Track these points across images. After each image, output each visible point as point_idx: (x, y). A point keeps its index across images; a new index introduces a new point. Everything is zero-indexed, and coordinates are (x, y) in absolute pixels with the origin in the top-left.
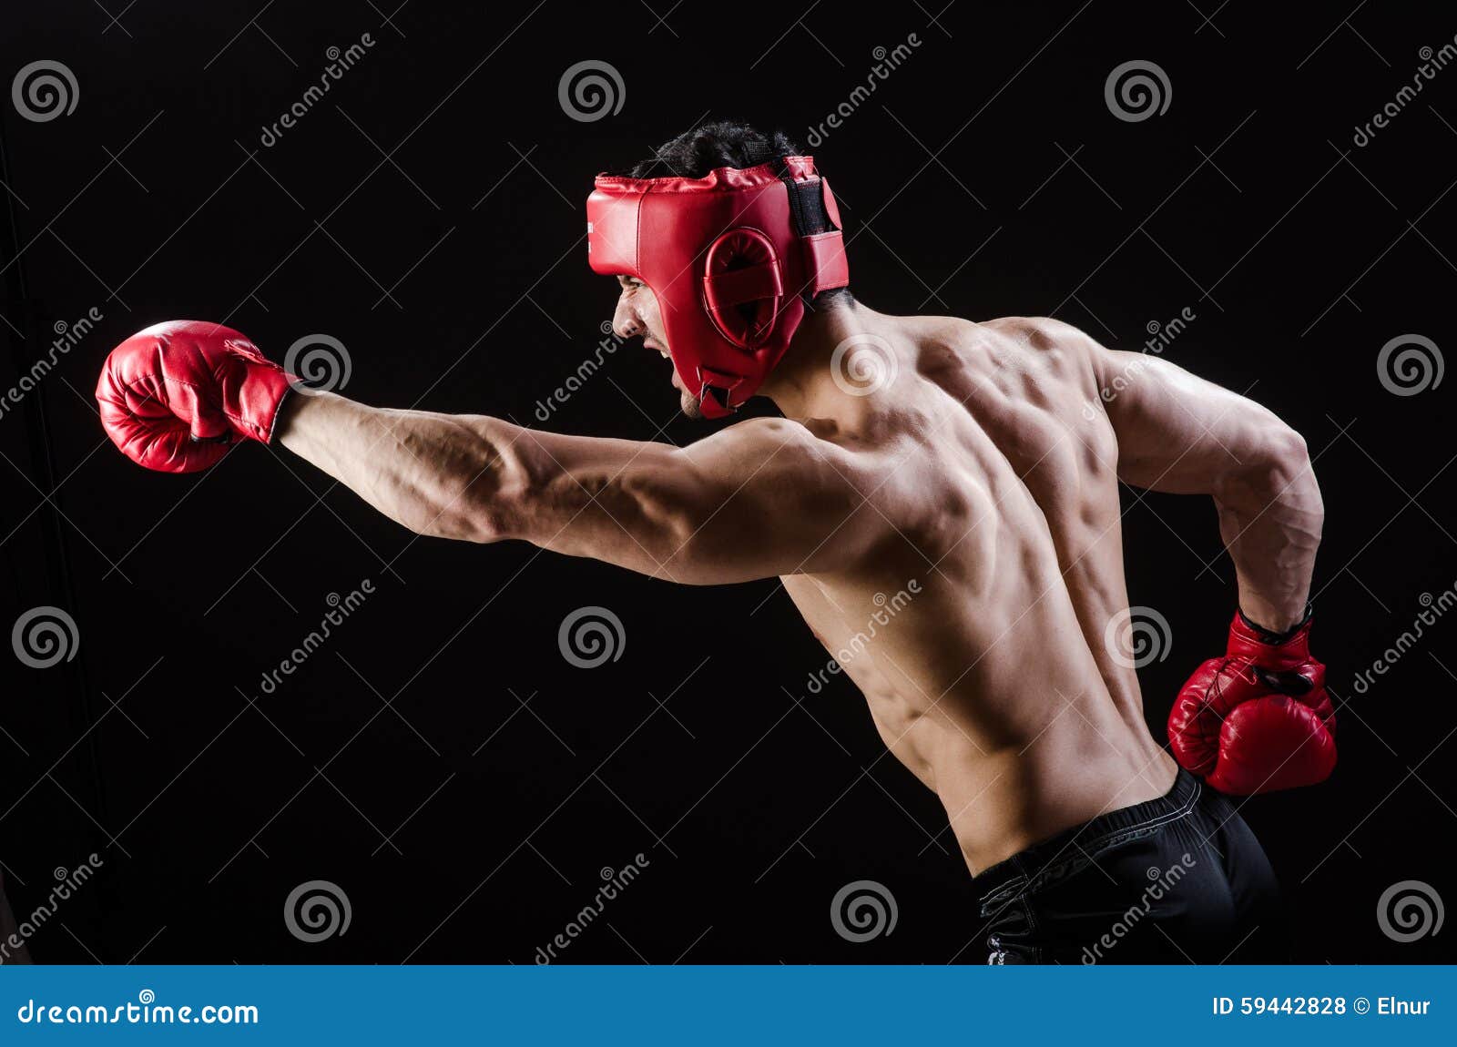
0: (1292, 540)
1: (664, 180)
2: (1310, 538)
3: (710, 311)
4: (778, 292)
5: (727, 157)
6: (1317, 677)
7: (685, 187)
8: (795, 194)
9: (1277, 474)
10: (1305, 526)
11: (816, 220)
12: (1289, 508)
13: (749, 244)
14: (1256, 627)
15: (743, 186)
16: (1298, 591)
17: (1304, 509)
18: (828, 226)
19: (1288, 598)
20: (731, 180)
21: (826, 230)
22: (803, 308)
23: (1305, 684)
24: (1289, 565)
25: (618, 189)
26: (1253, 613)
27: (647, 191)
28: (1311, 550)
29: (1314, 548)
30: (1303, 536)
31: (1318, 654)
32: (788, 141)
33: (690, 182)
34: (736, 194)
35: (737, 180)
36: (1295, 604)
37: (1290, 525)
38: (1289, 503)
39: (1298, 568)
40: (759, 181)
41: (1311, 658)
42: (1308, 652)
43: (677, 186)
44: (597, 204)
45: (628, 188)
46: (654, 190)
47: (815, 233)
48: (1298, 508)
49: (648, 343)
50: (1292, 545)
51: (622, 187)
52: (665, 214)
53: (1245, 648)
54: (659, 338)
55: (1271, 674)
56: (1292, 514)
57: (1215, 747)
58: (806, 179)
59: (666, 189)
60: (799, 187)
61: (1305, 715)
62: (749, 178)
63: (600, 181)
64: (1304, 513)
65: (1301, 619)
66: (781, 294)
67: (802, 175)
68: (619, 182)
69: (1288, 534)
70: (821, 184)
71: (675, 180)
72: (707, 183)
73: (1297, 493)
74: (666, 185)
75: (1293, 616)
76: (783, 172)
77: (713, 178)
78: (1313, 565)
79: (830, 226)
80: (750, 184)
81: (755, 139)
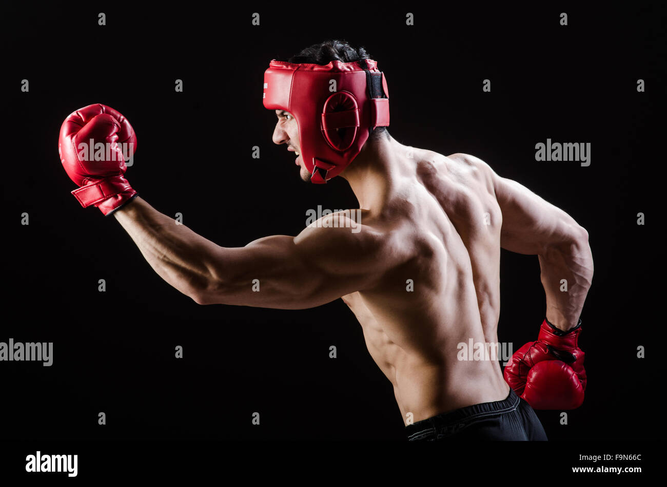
0: (578, 281)
1: (306, 65)
2: (586, 281)
3: (323, 131)
4: (357, 125)
5: (337, 57)
6: (579, 357)
7: (316, 69)
8: (369, 77)
9: (574, 246)
10: (585, 275)
11: (378, 91)
12: (577, 264)
13: (346, 99)
14: (553, 327)
15: (345, 71)
16: (576, 310)
17: (585, 266)
18: (383, 95)
19: (571, 313)
20: (340, 67)
21: (382, 97)
22: (368, 134)
23: (573, 358)
24: (575, 295)
25: (282, 67)
26: (553, 319)
27: (297, 69)
28: (585, 288)
29: (588, 287)
30: (583, 280)
31: (581, 346)
32: (366, 53)
33: (319, 67)
34: (342, 74)
35: (342, 67)
36: (574, 317)
37: (578, 273)
38: (578, 262)
39: (578, 297)
40: (352, 68)
41: (578, 348)
42: (577, 345)
43: (312, 68)
44: (269, 74)
45: (287, 67)
46: (300, 69)
47: (377, 98)
48: (582, 265)
49: (290, 148)
50: (578, 284)
51: (284, 67)
52: (305, 81)
53: (547, 337)
54: (295, 145)
55: (556, 350)
56: (579, 268)
57: (525, 381)
58: (375, 71)
59: (306, 69)
60: (371, 74)
61: (570, 372)
62: (348, 67)
63: (273, 63)
64: (585, 268)
65: (576, 325)
66: (359, 126)
67: (373, 69)
68: (283, 64)
69: (576, 278)
70: (382, 75)
71: (312, 65)
72: (328, 67)
73: (583, 258)
74: (306, 67)
75: (572, 323)
76: (364, 66)
77: (331, 65)
78: (586, 297)
79: (384, 96)
80: (349, 70)
81: (350, 50)
